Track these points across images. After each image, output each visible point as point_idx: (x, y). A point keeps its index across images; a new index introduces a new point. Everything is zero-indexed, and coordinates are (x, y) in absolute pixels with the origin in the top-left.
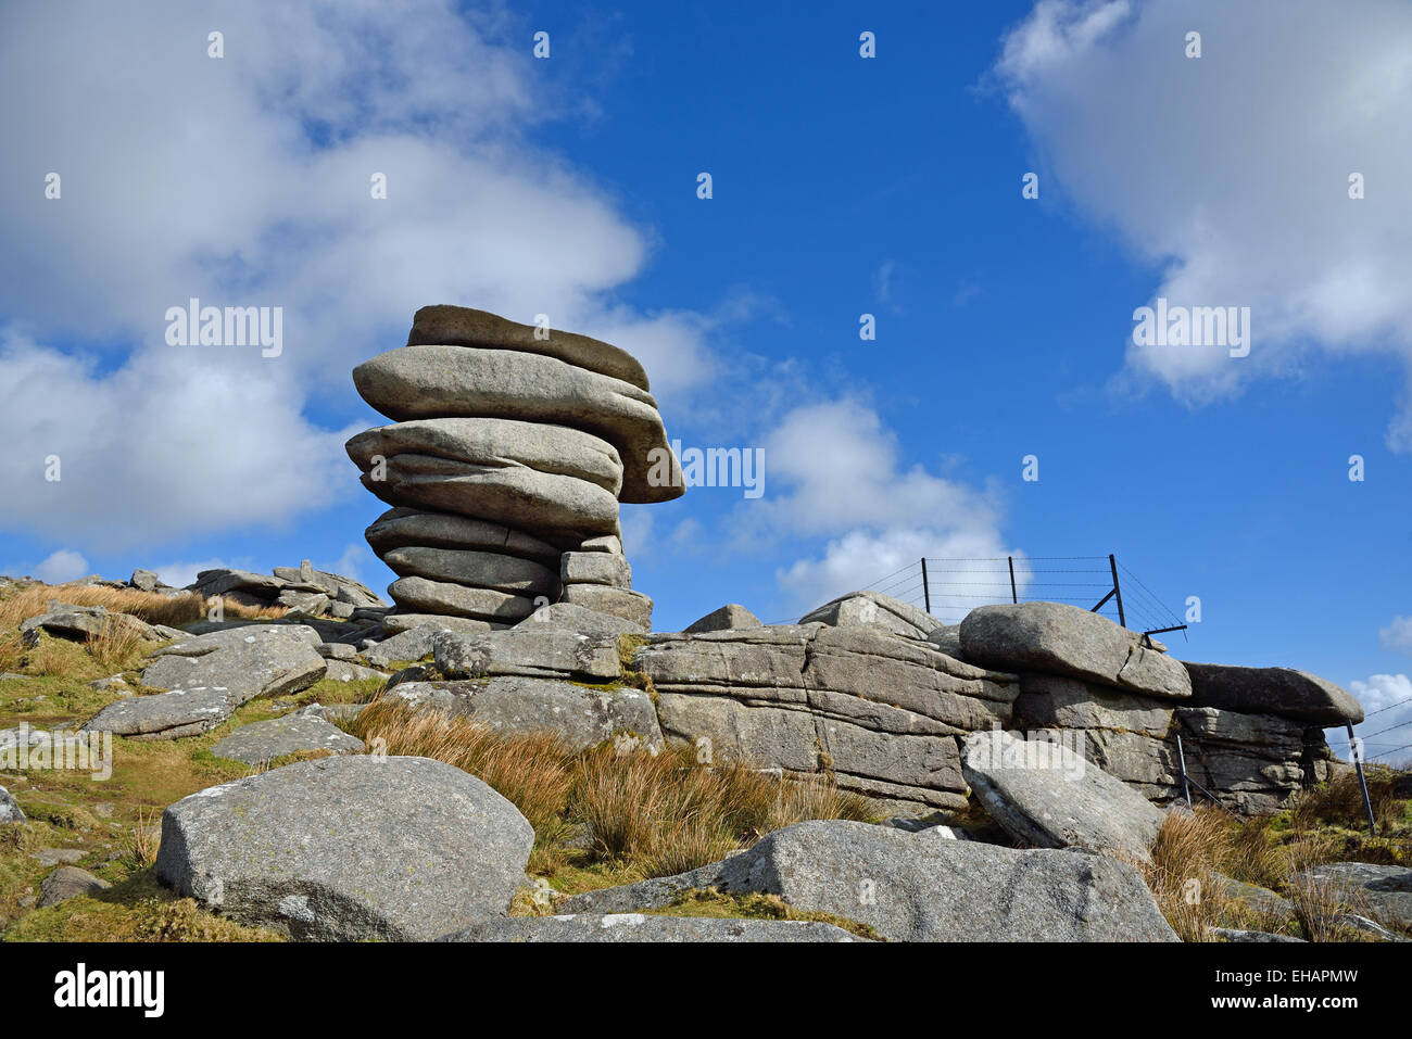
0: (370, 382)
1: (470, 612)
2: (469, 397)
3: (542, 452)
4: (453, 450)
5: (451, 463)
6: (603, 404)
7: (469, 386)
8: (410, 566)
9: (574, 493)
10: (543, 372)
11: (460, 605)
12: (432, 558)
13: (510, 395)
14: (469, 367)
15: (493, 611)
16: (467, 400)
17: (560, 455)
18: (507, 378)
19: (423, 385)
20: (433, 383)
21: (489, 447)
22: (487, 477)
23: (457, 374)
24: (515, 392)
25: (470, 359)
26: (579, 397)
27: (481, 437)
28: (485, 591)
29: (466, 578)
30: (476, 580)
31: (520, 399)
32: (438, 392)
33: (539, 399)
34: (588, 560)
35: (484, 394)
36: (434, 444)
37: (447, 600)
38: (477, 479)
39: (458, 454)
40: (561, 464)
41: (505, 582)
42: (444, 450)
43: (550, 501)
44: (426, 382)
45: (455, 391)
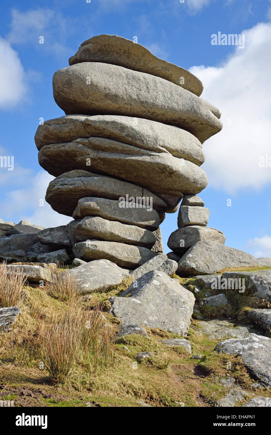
0: (72, 84)
1: (127, 240)
2: (133, 103)
3: (176, 144)
4: (136, 140)
5: (131, 147)
6: (205, 118)
7: (134, 96)
8: (98, 210)
9: (193, 171)
10: (174, 92)
11: (122, 236)
12: (108, 205)
13: (157, 105)
14: (134, 83)
15: (138, 239)
16: (131, 105)
17: (184, 147)
18: (155, 94)
19: (107, 92)
20: (113, 91)
21: (156, 139)
22: (153, 159)
23: (127, 87)
24: (160, 104)
25: (134, 78)
26: (195, 112)
27: (150, 133)
28: (133, 227)
29: (124, 219)
30: (128, 220)
31: (162, 108)
32: (115, 97)
33: (173, 110)
34: (197, 211)
35: (142, 102)
36: (124, 134)
37: (117, 233)
38: (147, 159)
39: (138, 142)
40: (184, 152)
41: (143, 221)
42: (130, 139)
43: (182, 175)
44: (110, 90)
45: (126, 98)
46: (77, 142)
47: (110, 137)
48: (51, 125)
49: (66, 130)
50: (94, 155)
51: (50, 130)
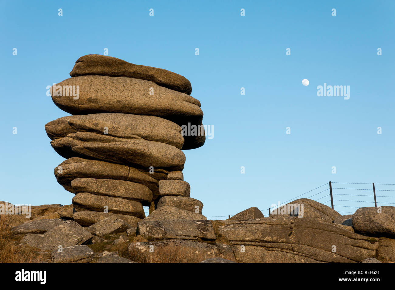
15: (124, 209)
18: (130, 93)
22: (125, 144)
23: (105, 91)
25: (111, 83)
27: (121, 124)
30: (115, 194)
32: (96, 100)
33: (146, 104)
35: (119, 101)
36: (98, 128)
37: (103, 204)
39: (111, 133)
40: (158, 137)
45: (104, 100)
46: (69, 137)
47: (90, 130)
48: (49, 126)
49: (60, 128)
50: (80, 146)
51: (49, 129)
